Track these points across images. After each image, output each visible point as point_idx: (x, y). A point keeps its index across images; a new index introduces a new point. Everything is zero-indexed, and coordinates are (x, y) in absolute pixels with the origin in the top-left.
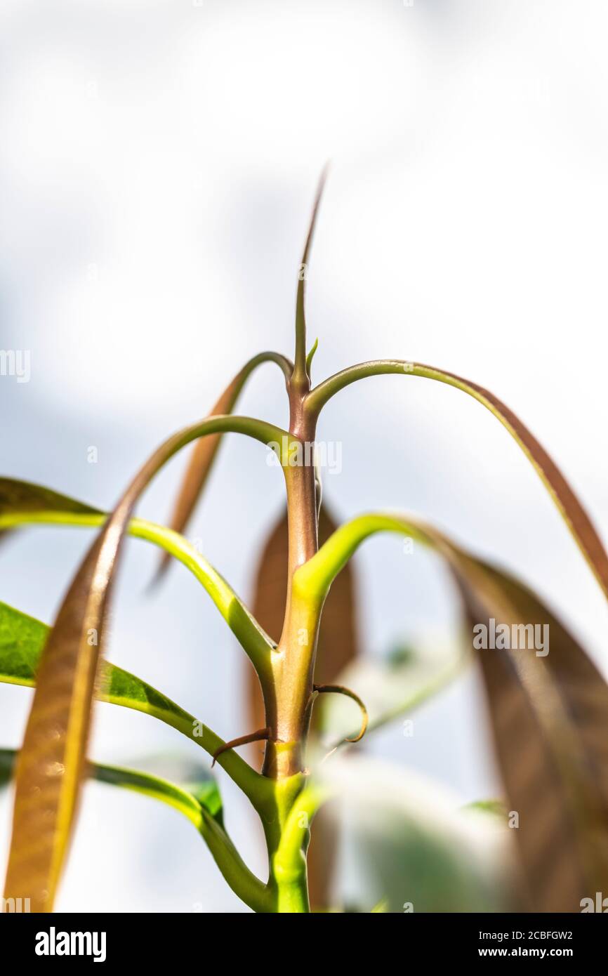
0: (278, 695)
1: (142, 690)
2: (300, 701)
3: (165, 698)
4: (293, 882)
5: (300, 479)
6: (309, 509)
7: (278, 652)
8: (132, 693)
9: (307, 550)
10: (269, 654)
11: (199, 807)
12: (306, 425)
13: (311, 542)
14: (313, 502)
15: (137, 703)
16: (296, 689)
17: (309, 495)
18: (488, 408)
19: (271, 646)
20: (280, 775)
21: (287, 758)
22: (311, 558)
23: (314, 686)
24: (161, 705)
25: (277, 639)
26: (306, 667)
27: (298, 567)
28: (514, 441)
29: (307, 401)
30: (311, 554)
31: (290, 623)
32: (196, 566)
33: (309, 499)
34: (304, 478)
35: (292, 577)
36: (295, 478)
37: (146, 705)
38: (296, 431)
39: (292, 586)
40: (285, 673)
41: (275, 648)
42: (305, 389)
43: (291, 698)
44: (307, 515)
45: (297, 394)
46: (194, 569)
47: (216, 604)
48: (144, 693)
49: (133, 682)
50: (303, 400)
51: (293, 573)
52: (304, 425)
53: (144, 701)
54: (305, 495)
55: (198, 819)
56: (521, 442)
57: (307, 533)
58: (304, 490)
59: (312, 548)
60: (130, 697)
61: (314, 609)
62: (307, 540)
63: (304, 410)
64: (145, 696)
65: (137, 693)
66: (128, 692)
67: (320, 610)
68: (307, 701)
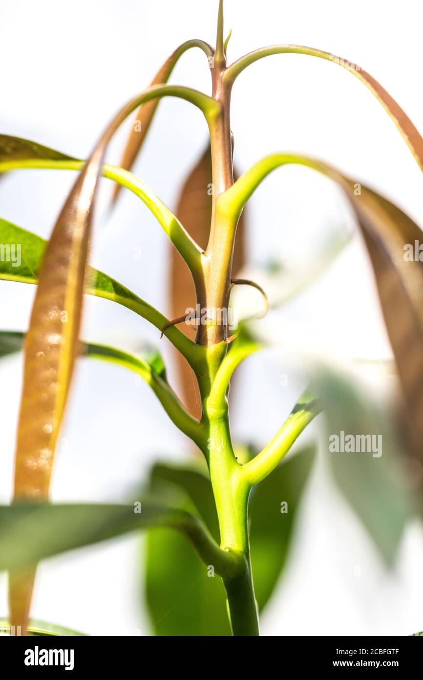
0: (206, 287)
1: (110, 284)
2: (223, 291)
3: (126, 289)
4: (220, 418)
5: (220, 131)
6: (227, 152)
7: (206, 256)
8: (103, 286)
9: (226, 182)
10: (200, 258)
11: (148, 368)
12: (224, 92)
13: (229, 177)
14: (230, 148)
15: (106, 293)
16: (220, 282)
17: (227, 142)
18: (357, 77)
19: (201, 252)
20: (209, 343)
21: (214, 331)
22: (229, 188)
23: (231, 280)
24: (124, 295)
25: (205, 247)
26: (227, 266)
27: (220, 194)
28: (377, 100)
29: (224, 74)
30: (229, 186)
31: (214, 234)
32: (145, 196)
33: (227, 146)
34: (223, 130)
35: (216, 202)
36: (217, 130)
37: (113, 295)
38: (217, 96)
39: (216, 209)
40: (211, 270)
41: (203, 253)
42: (223, 66)
43: (216, 289)
44: (225, 157)
45: (218, 69)
46: (143, 198)
47: (160, 223)
48: (112, 287)
49: (104, 279)
50: (222, 73)
51: (216, 199)
52: (223, 92)
53: (112, 292)
54: (224, 143)
55: (148, 376)
56: (381, 101)
57: (226, 170)
58: (224, 139)
59: (229, 181)
60: (102, 290)
61: (232, 225)
62: (226, 175)
63: (223, 80)
64: (113, 288)
65: (106, 287)
66: (100, 285)
67: (236, 225)
68: (227, 290)
